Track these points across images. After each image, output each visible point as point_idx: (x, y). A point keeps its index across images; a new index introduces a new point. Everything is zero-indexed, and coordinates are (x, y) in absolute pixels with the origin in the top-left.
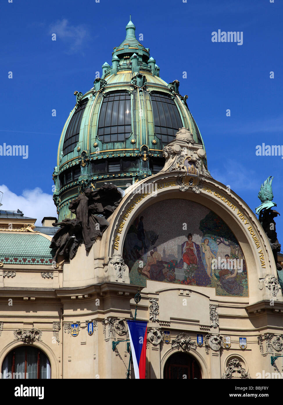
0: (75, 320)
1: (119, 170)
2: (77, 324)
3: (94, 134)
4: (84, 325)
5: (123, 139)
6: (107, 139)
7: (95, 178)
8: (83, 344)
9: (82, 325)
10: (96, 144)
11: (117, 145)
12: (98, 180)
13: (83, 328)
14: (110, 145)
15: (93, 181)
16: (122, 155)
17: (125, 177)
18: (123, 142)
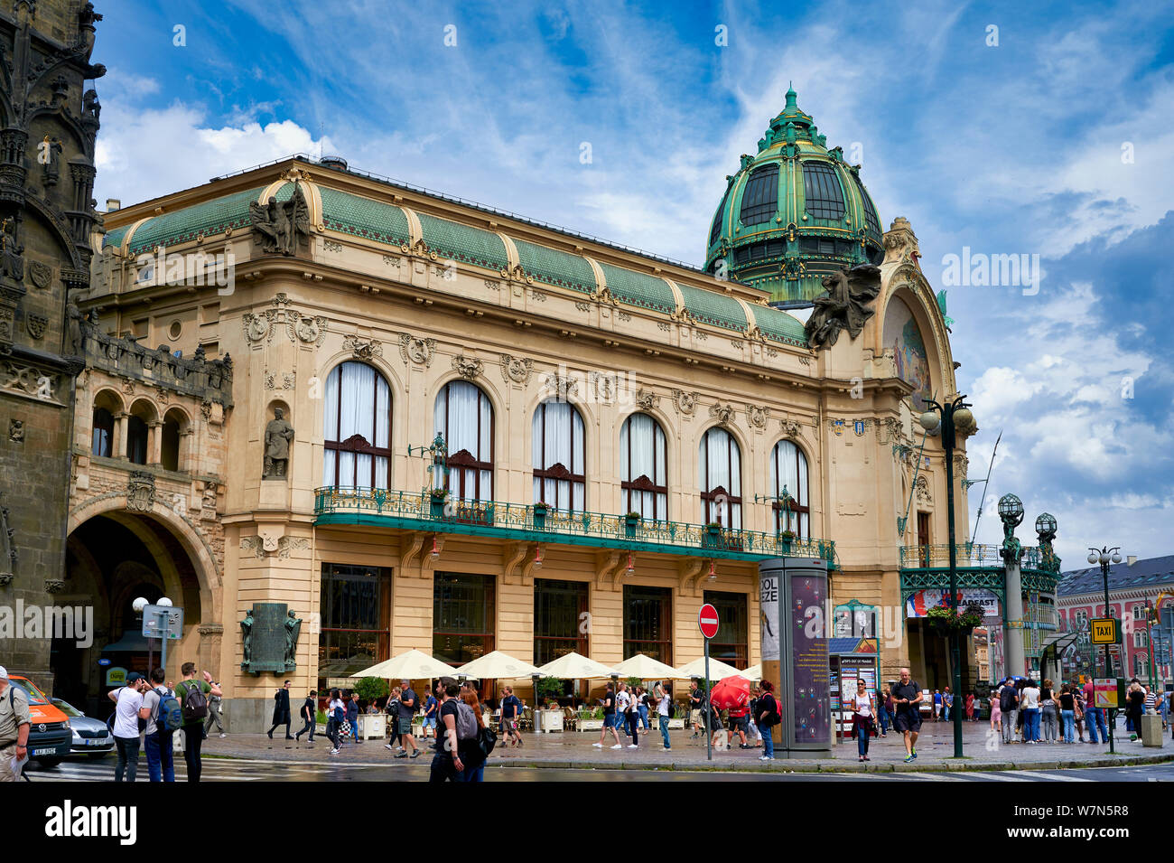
0: (840, 417)
1: (832, 253)
2: (842, 422)
3: (803, 206)
4: (851, 424)
5: (836, 217)
6: (818, 213)
7: (806, 257)
8: (849, 445)
9: (847, 424)
10: (805, 218)
11: (831, 223)
12: (809, 260)
13: (849, 426)
14: (824, 221)
15: (803, 261)
16: (838, 235)
17: (835, 261)
18: (837, 220)
